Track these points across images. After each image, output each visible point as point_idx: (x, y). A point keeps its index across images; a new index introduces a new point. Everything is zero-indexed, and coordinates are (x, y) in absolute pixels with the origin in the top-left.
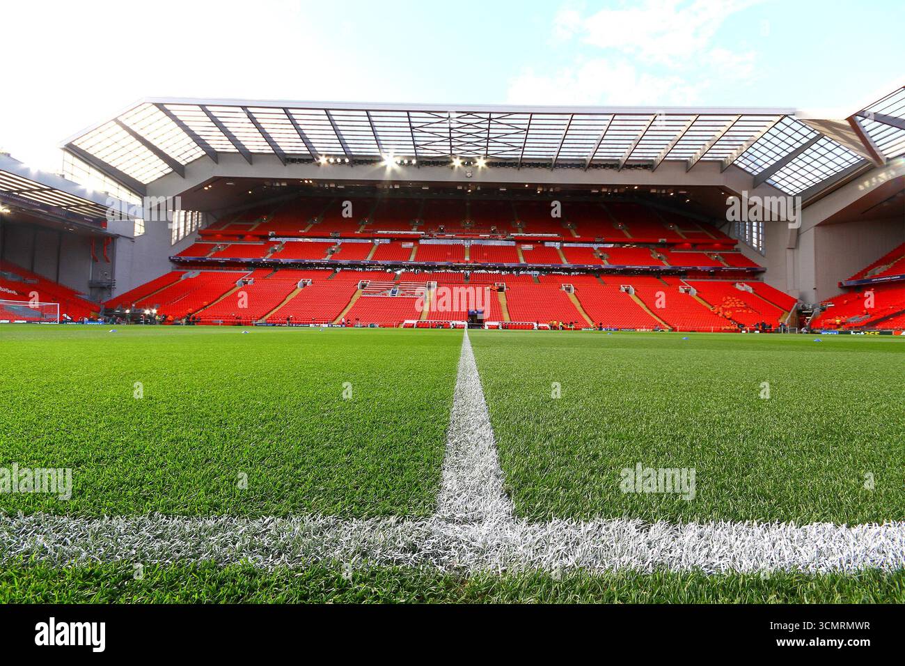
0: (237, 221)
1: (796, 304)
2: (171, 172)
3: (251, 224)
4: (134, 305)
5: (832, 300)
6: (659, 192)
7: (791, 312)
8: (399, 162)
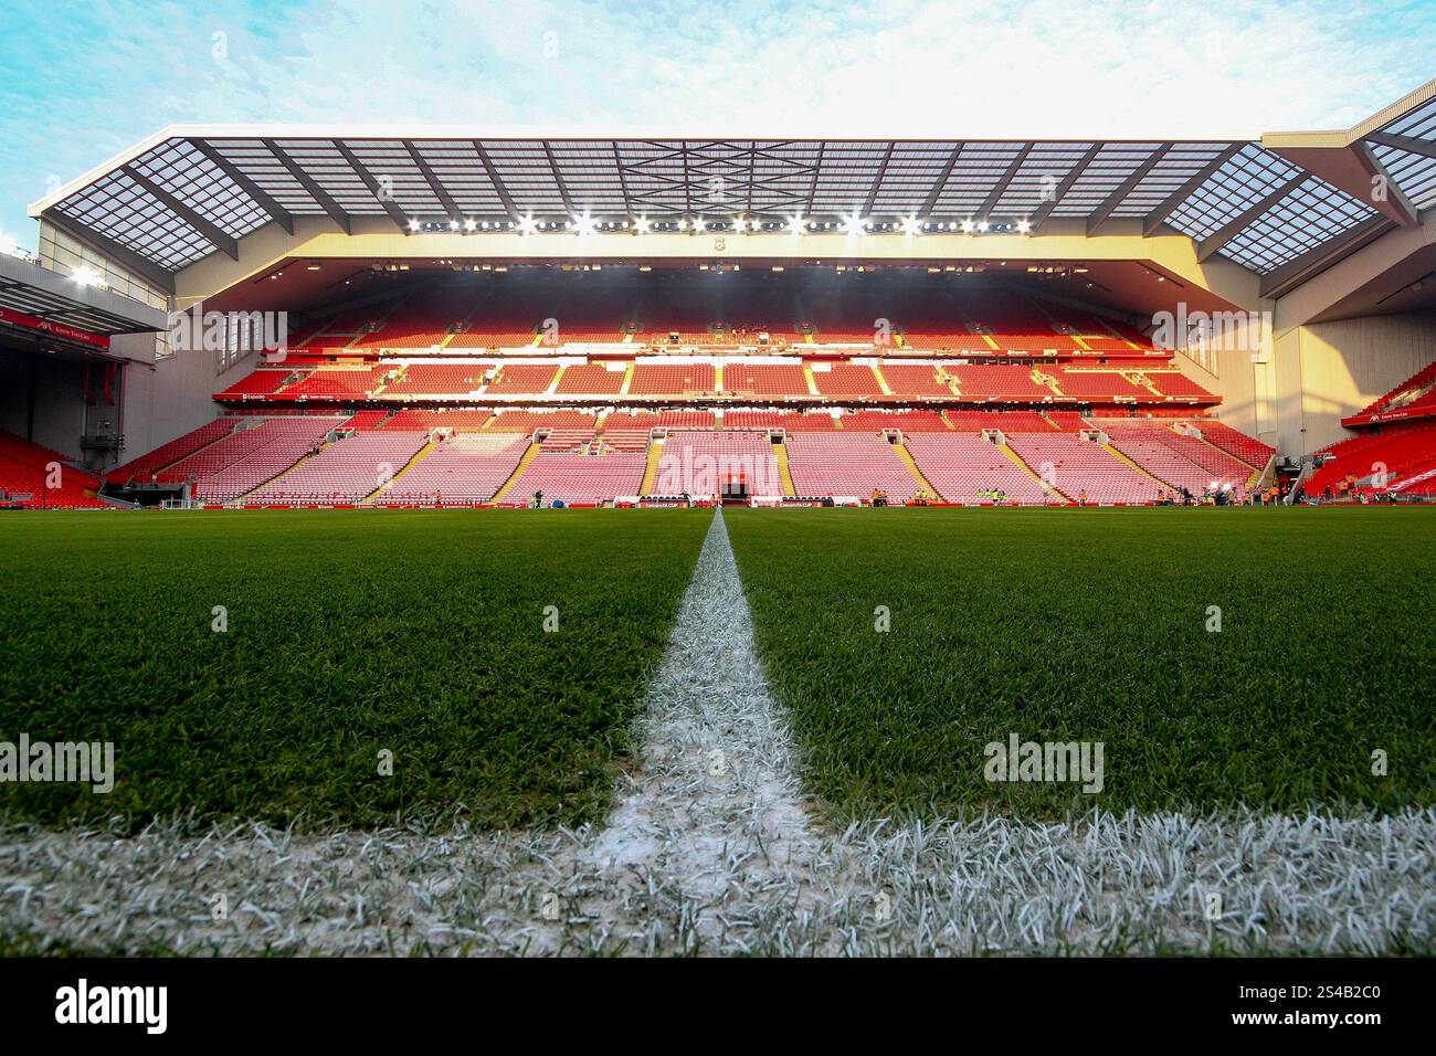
0: (326, 332)
1: (1273, 457)
2: (215, 252)
3: (350, 335)
4: (154, 477)
5: (1334, 449)
6: (1041, 270)
7: (1266, 470)
8: (600, 225)
